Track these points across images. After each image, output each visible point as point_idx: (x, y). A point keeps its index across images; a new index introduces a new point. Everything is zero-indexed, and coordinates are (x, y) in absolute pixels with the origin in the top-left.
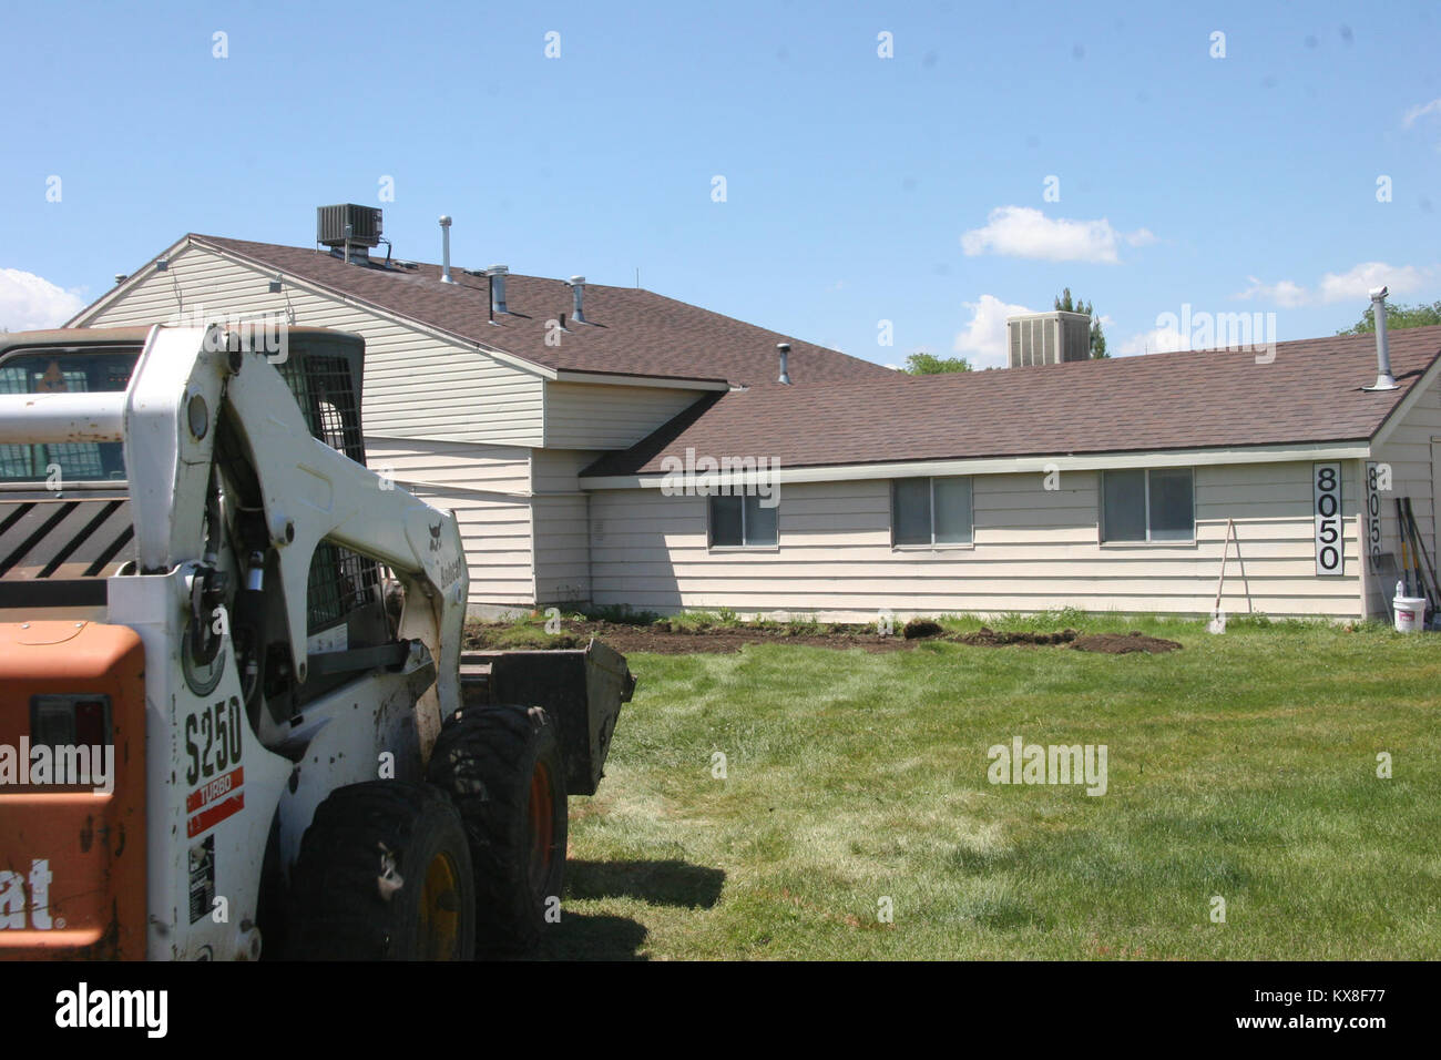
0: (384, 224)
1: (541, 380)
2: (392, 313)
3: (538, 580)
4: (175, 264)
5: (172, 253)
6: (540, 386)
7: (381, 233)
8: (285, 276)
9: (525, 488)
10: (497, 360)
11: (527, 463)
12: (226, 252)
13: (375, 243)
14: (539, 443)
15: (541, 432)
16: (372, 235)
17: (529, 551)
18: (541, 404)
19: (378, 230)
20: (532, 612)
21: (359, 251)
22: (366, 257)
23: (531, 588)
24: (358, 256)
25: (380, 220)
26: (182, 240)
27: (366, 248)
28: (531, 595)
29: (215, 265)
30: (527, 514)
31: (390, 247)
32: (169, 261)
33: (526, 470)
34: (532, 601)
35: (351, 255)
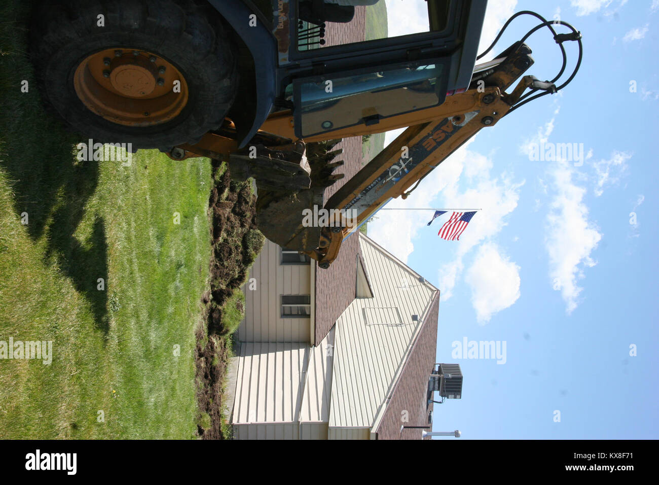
0: (453, 399)
1: (371, 426)
2: (405, 363)
3: (247, 426)
4: (423, 286)
5: (429, 285)
6: (366, 425)
7: (448, 398)
8: (421, 324)
9: (304, 418)
10: (381, 406)
11: (319, 420)
12: (432, 303)
13: (442, 395)
14: (331, 424)
15: (338, 425)
16: (447, 391)
17: (265, 420)
18: (355, 425)
19: (450, 396)
20: (227, 422)
21: (437, 385)
22: (434, 389)
23: (243, 421)
24: (434, 382)
25: (455, 398)
26: (436, 288)
27: (439, 390)
28: (238, 421)
29: (425, 301)
30: (288, 419)
31: (440, 403)
32: (424, 284)
33: (315, 419)
34: (235, 422)
35: (434, 378)
